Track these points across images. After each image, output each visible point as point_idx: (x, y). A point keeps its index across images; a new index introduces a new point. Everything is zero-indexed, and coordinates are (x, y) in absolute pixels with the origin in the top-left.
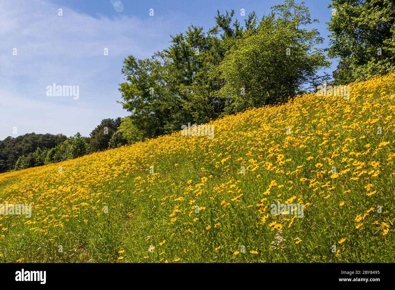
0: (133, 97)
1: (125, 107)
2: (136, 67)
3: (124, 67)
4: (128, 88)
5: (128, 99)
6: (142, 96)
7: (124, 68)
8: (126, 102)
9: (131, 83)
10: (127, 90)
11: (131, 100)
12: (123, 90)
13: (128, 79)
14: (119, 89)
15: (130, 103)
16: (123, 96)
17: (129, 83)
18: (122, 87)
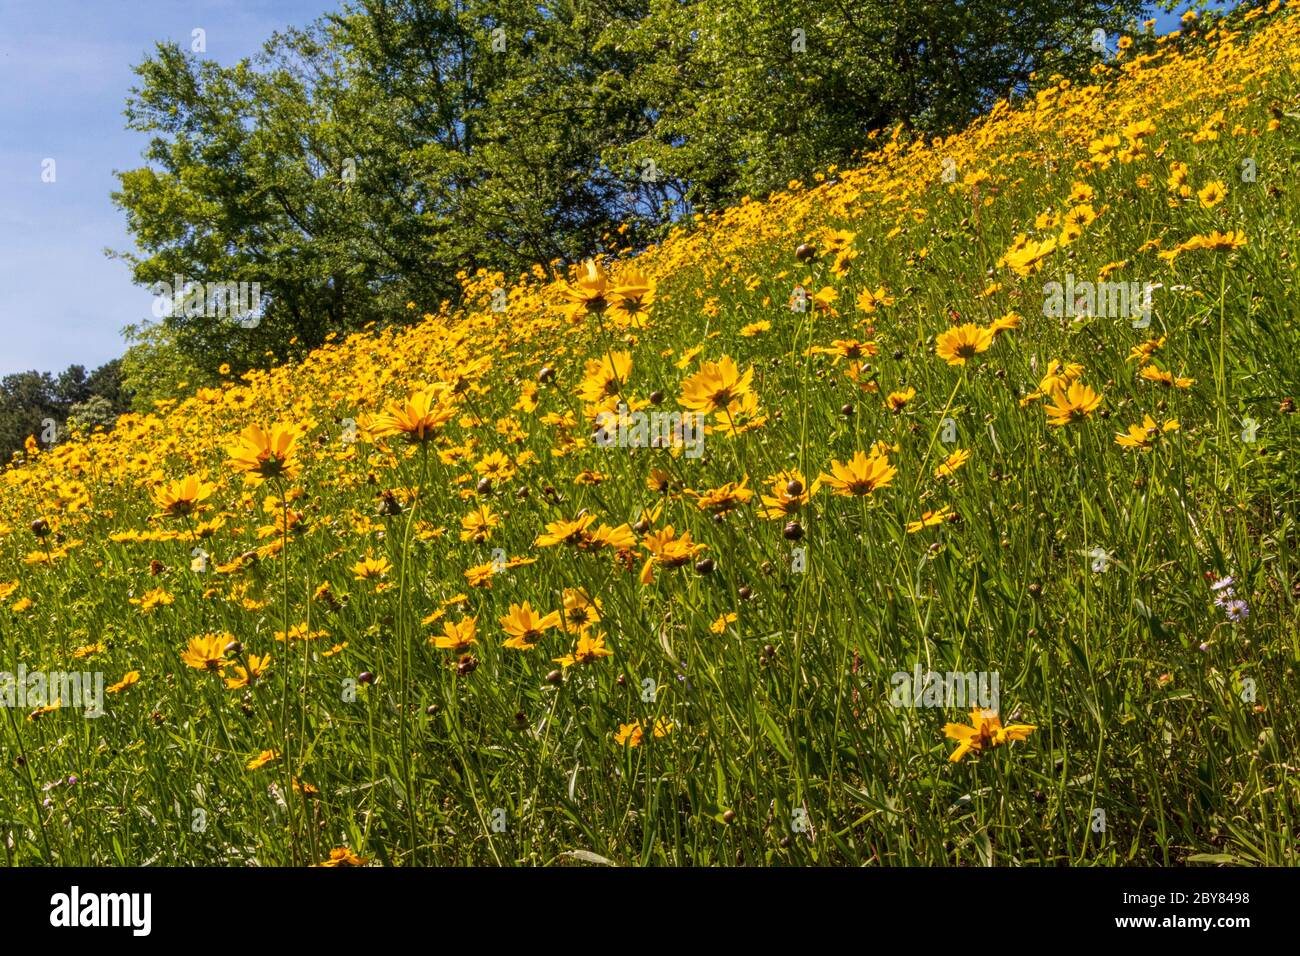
0: (180, 231)
1: (148, 275)
2: (190, 98)
3: (135, 91)
4: (156, 187)
5: (155, 241)
6: (221, 226)
7: (135, 97)
8: (147, 256)
9: (167, 172)
10: (150, 198)
11: (170, 245)
12: (130, 202)
13: (155, 155)
14: (116, 197)
15: (168, 256)
16: (134, 226)
17: (160, 169)
18: (126, 188)
